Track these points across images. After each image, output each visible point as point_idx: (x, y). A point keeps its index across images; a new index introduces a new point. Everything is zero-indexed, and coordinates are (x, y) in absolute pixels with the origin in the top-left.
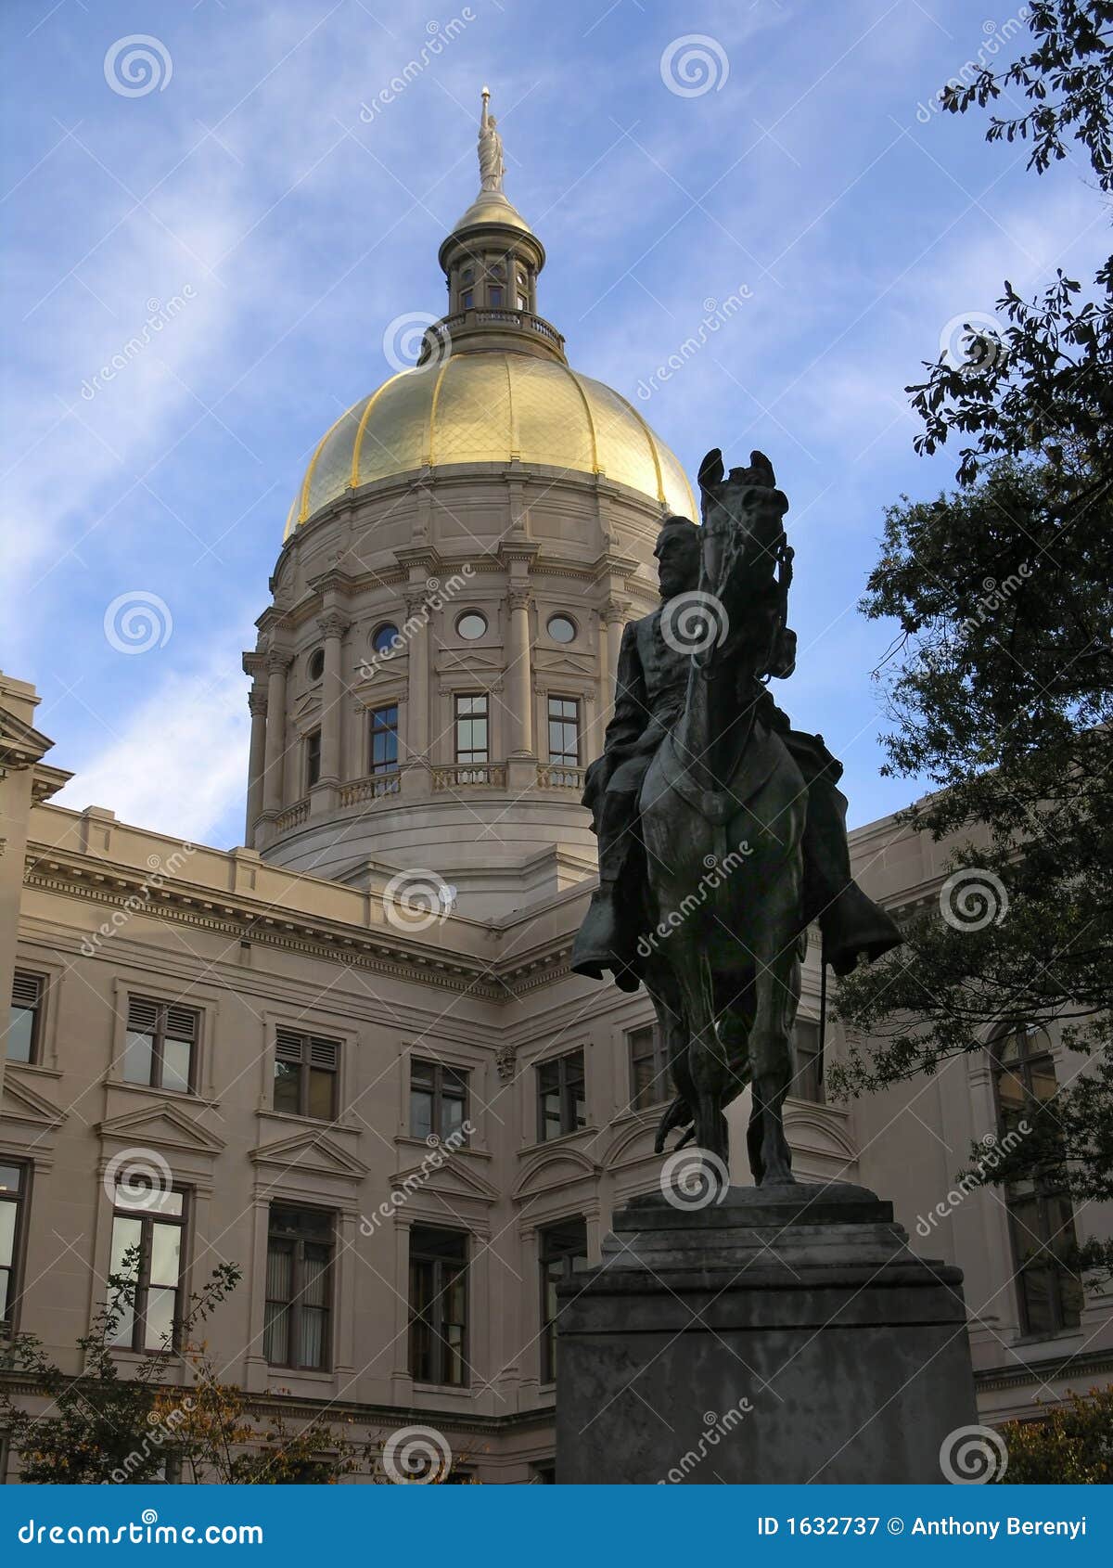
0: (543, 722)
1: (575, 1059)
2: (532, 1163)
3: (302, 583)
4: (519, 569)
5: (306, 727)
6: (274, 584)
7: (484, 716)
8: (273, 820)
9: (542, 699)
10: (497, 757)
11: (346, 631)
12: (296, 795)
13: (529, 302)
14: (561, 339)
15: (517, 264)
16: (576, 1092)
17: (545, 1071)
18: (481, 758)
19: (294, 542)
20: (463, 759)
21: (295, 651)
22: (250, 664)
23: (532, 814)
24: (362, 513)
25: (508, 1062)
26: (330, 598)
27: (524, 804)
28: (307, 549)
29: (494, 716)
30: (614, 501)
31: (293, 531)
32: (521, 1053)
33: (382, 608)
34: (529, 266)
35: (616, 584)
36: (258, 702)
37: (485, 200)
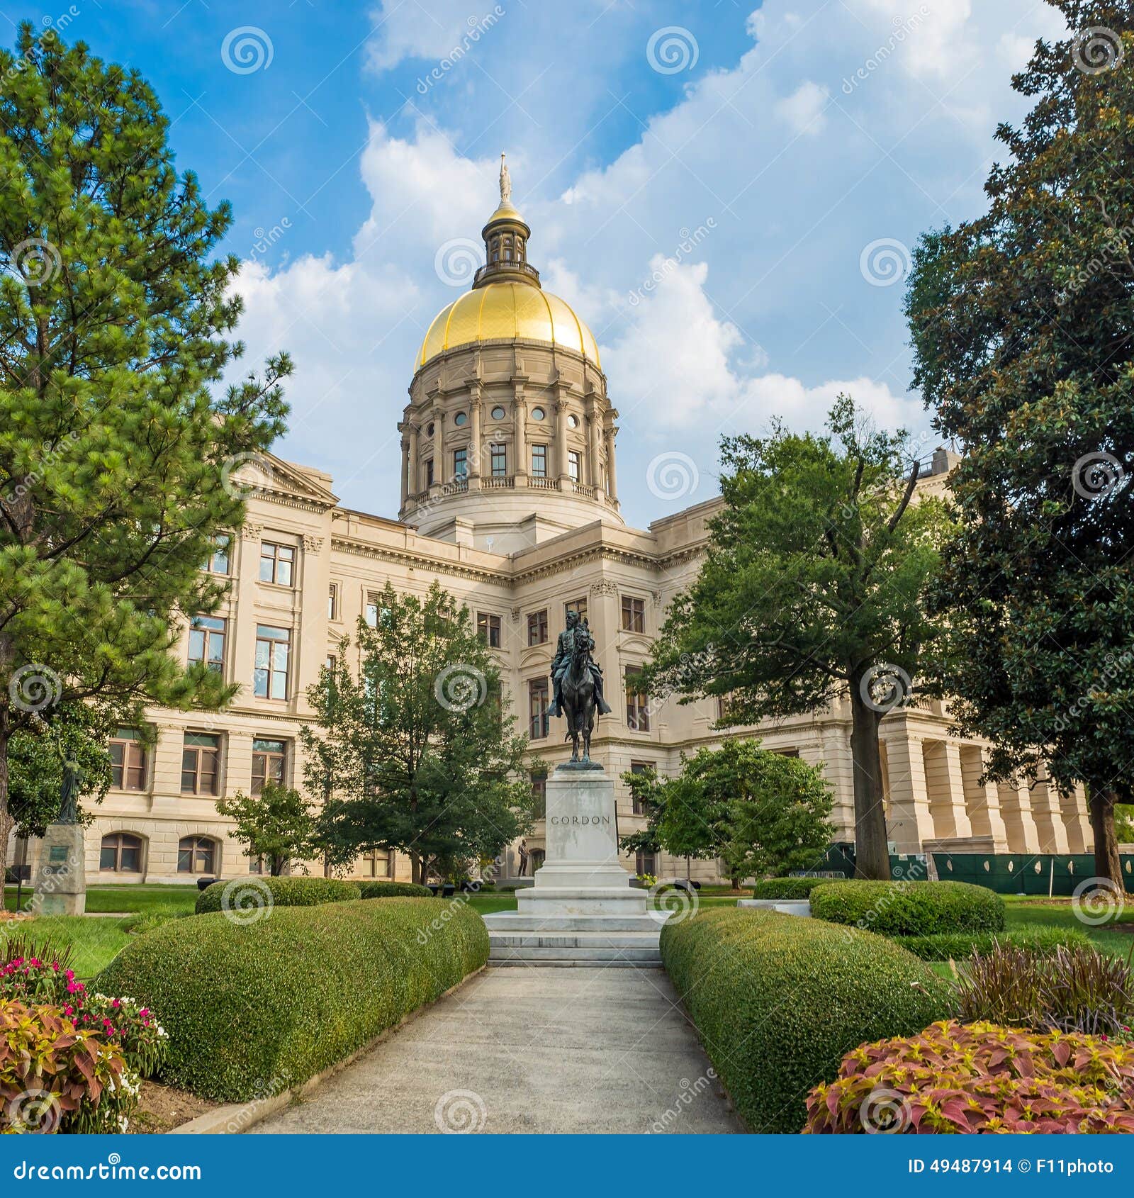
0: (530, 456)
1: (543, 613)
2: (525, 655)
3: (423, 393)
4: (519, 388)
5: (426, 457)
6: (410, 391)
7: (505, 454)
8: (412, 498)
9: (530, 446)
10: (509, 474)
11: (443, 416)
12: (423, 489)
13: (523, 257)
14: (537, 273)
15: (517, 237)
16: (544, 626)
17: (532, 618)
18: (502, 473)
19: (419, 374)
20: (495, 474)
21: (422, 423)
22: (400, 427)
23: (525, 499)
24: (450, 361)
25: (516, 613)
26: (437, 401)
27: (521, 494)
28: (426, 377)
29: (508, 453)
30: (561, 354)
31: (419, 369)
32: (522, 609)
33: (459, 406)
34: (524, 238)
35: (562, 393)
36: (405, 445)
37: (502, 208)
